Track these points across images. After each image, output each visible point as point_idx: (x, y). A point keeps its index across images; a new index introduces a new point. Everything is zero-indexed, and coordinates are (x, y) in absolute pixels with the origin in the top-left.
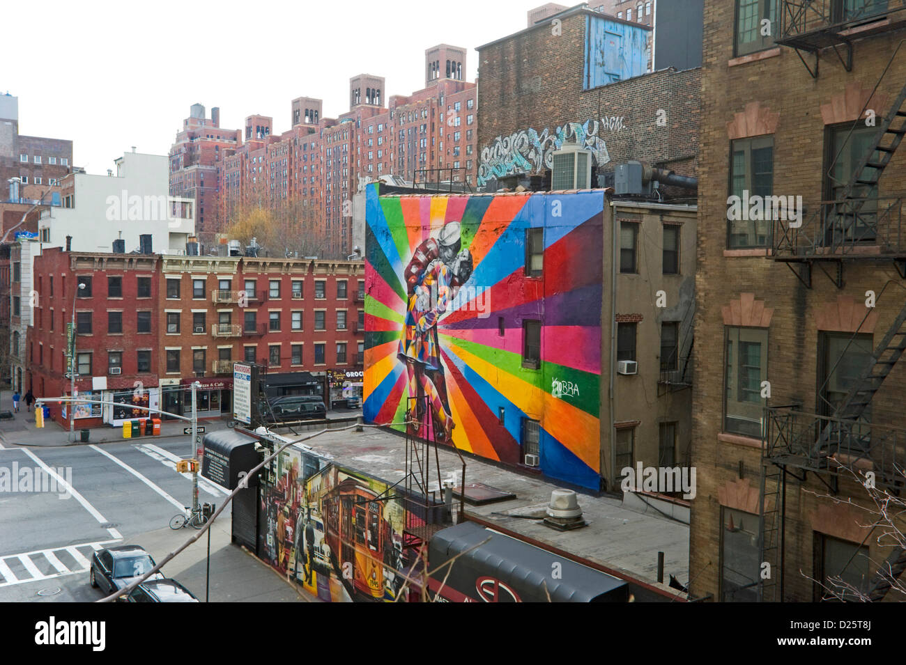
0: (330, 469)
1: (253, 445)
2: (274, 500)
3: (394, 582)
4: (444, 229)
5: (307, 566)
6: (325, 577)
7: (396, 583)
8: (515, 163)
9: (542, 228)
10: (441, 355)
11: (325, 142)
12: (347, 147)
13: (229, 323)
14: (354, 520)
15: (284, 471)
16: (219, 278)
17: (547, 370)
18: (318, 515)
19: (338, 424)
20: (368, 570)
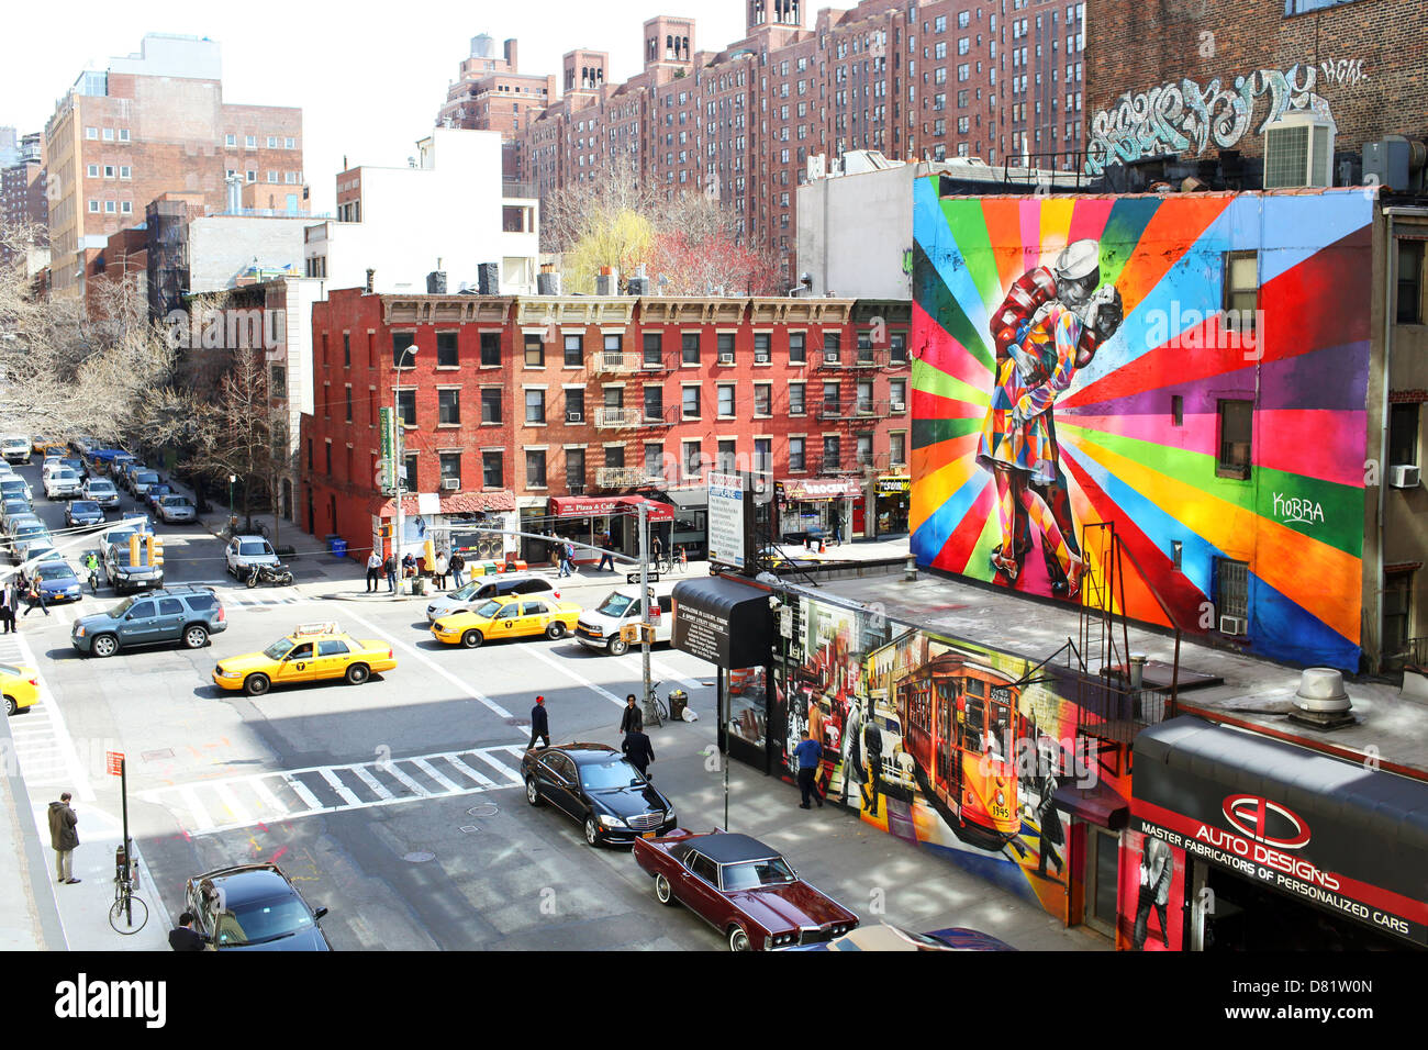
0: (913, 638)
1: (766, 600)
2: (800, 687)
3: (1039, 808)
4: (1067, 252)
5: (868, 787)
6: (903, 803)
7: (1043, 810)
8: (1158, 138)
9: (1256, 251)
10: (1060, 458)
11: (705, 89)
12: (744, 98)
13: (621, 405)
14: (960, 716)
15: (820, 640)
16: (604, 331)
17: (1263, 481)
18: (889, 709)
19: (873, 568)
20: (987, 791)
